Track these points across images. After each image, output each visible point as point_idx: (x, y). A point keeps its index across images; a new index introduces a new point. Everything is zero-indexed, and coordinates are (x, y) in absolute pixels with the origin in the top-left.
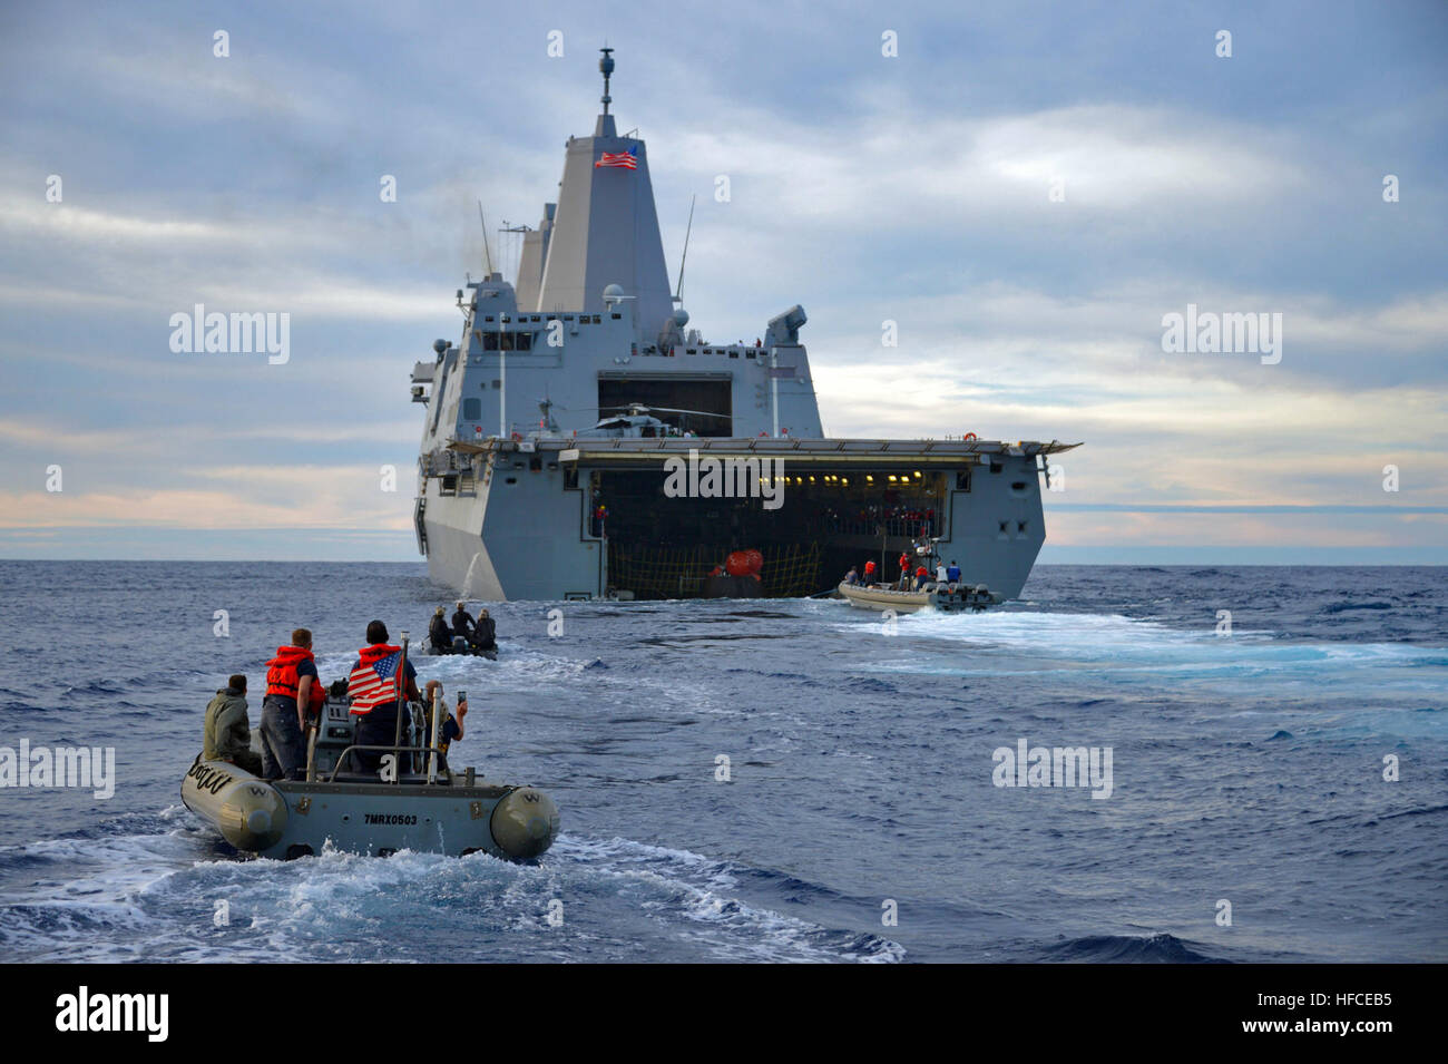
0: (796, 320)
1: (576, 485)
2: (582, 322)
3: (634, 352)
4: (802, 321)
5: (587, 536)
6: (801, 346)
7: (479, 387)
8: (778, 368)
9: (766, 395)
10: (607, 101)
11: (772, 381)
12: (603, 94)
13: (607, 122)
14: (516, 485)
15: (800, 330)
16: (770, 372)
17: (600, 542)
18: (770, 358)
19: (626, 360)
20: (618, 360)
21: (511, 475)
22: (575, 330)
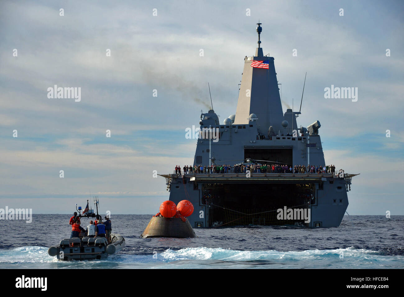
0: (317, 126)
1: (198, 188)
2: (239, 128)
3: (257, 139)
4: (319, 126)
5: (201, 204)
6: (319, 136)
7: (202, 152)
8: (310, 144)
9: (305, 154)
10: (259, 42)
11: (307, 149)
12: (258, 40)
13: (260, 50)
14: (179, 188)
15: (319, 129)
16: (308, 145)
17: (205, 206)
18: (307, 140)
19: (254, 142)
20: (251, 142)
21: (177, 185)
22: (236, 131)
